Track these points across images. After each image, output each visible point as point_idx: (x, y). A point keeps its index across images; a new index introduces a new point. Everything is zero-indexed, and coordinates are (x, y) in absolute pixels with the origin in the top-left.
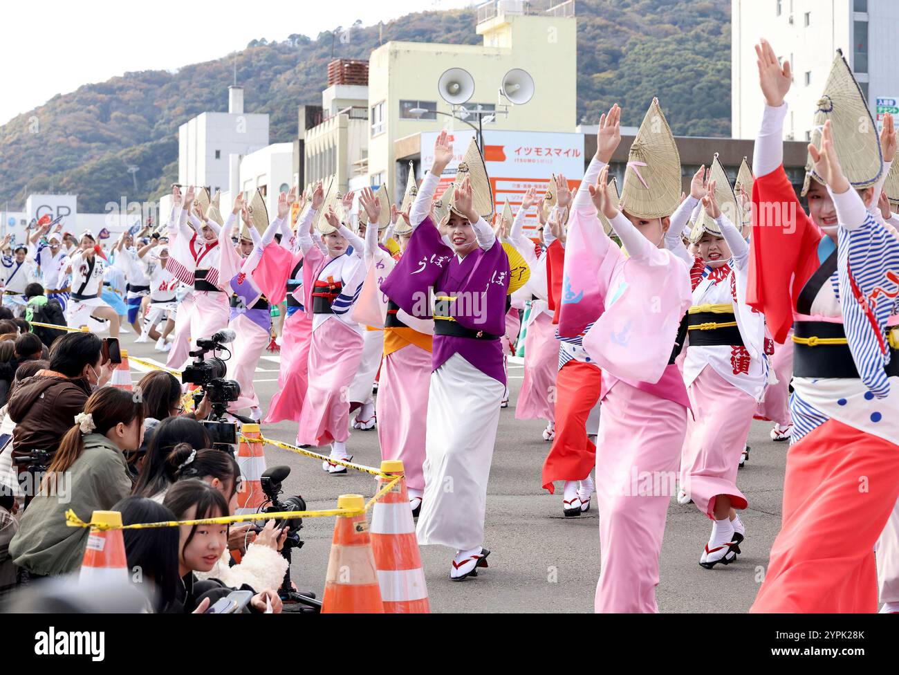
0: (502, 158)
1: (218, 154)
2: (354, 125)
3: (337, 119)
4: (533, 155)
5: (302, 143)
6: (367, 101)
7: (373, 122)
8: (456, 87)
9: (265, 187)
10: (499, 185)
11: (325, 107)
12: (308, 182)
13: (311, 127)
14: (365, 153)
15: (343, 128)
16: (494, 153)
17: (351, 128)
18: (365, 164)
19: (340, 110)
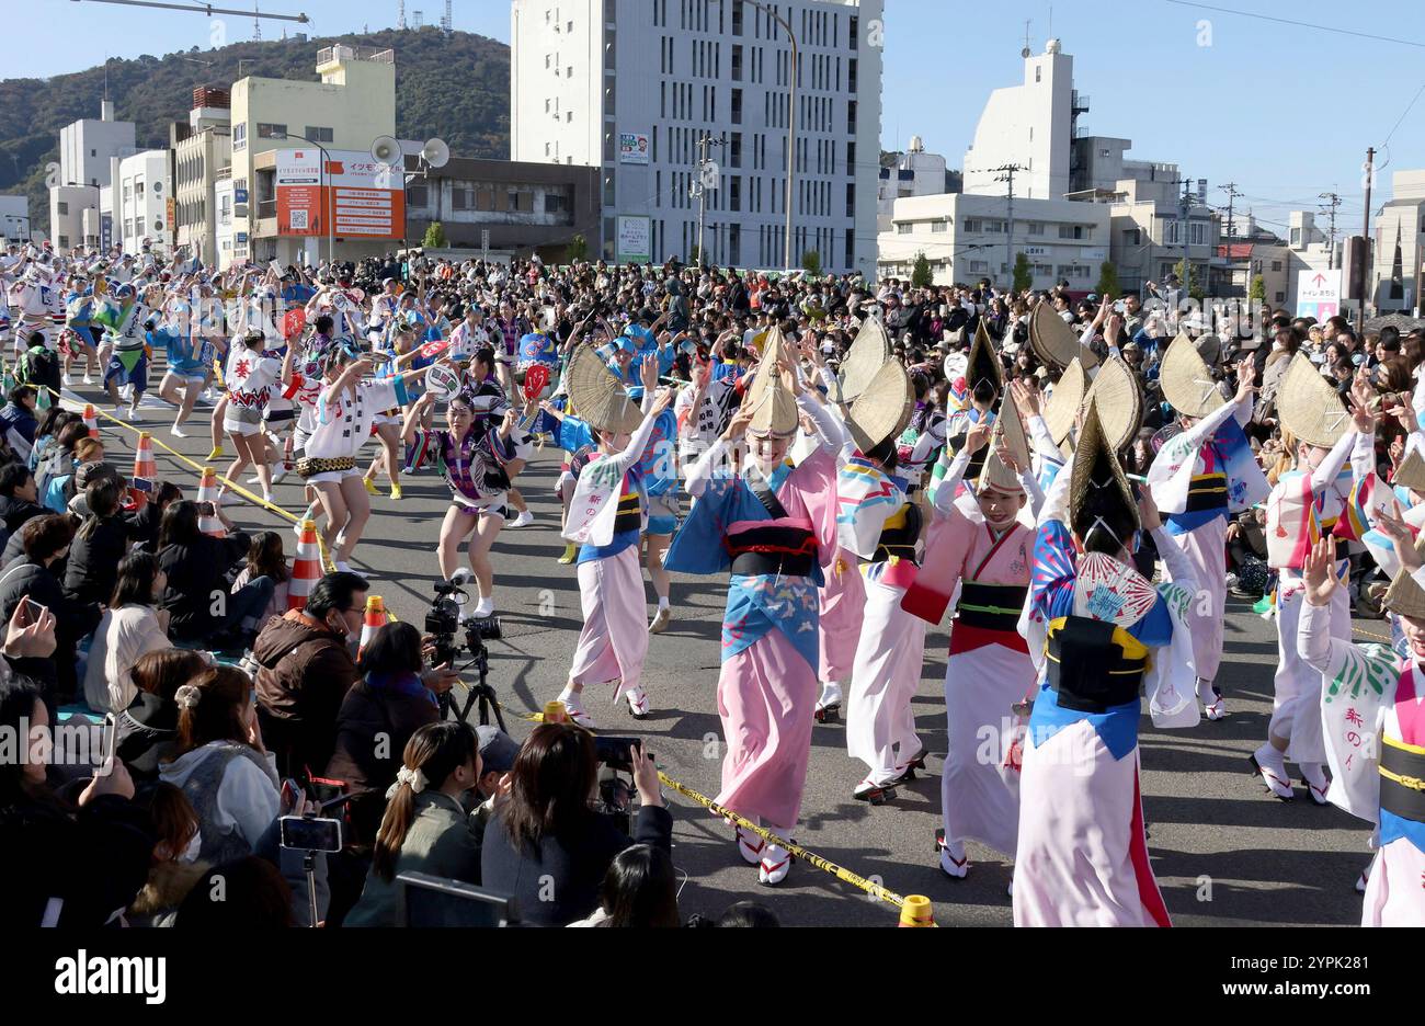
0: (341, 172)
1: (94, 153)
2: (218, 141)
3: (204, 134)
4: (365, 170)
5: (174, 152)
6: (230, 121)
7: (235, 140)
8: (386, 151)
9: (142, 184)
10: (339, 193)
11: (192, 124)
12: (179, 183)
13: (181, 140)
14: (228, 162)
15: (209, 142)
16: (335, 168)
17: (215, 142)
18: (229, 171)
19: (205, 127)
